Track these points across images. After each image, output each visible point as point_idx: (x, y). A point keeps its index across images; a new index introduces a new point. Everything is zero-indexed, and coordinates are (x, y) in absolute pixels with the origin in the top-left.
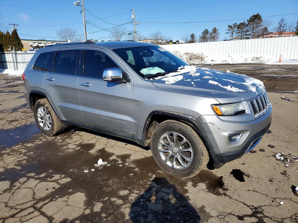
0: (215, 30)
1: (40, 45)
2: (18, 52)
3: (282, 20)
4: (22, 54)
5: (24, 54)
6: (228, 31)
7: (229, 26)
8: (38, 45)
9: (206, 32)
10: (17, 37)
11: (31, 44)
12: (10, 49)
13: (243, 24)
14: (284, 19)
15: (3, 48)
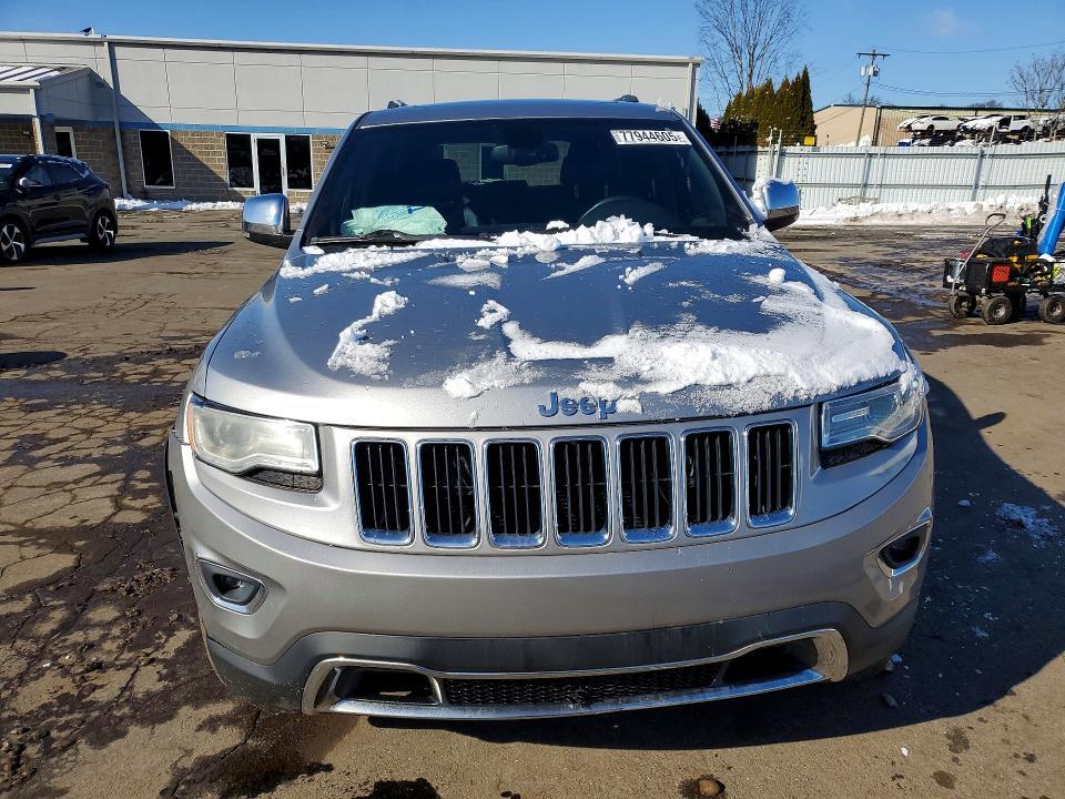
1: (940, 126)
2: (790, 149)
4: (801, 155)
5: (808, 155)
8: (932, 126)
10: (803, 99)
11: (909, 122)
12: (770, 138)
15: (755, 136)
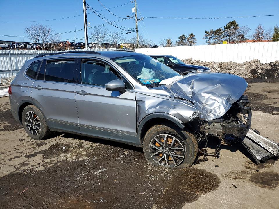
0: (192, 36)
3: (259, 27)
6: (205, 37)
7: (206, 32)
9: (183, 37)
13: (220, 30)
14: (262, 26)
